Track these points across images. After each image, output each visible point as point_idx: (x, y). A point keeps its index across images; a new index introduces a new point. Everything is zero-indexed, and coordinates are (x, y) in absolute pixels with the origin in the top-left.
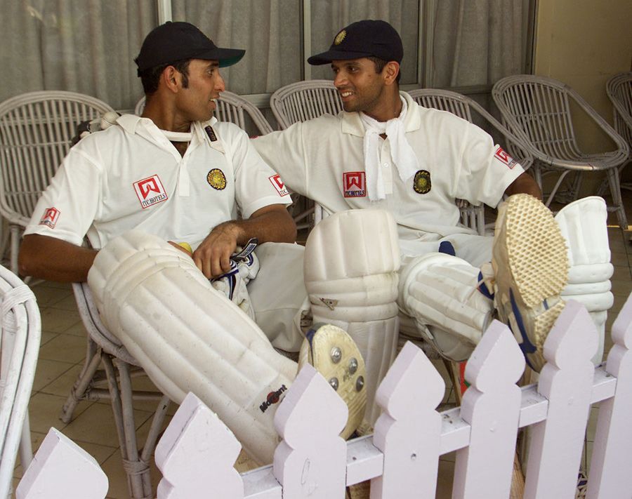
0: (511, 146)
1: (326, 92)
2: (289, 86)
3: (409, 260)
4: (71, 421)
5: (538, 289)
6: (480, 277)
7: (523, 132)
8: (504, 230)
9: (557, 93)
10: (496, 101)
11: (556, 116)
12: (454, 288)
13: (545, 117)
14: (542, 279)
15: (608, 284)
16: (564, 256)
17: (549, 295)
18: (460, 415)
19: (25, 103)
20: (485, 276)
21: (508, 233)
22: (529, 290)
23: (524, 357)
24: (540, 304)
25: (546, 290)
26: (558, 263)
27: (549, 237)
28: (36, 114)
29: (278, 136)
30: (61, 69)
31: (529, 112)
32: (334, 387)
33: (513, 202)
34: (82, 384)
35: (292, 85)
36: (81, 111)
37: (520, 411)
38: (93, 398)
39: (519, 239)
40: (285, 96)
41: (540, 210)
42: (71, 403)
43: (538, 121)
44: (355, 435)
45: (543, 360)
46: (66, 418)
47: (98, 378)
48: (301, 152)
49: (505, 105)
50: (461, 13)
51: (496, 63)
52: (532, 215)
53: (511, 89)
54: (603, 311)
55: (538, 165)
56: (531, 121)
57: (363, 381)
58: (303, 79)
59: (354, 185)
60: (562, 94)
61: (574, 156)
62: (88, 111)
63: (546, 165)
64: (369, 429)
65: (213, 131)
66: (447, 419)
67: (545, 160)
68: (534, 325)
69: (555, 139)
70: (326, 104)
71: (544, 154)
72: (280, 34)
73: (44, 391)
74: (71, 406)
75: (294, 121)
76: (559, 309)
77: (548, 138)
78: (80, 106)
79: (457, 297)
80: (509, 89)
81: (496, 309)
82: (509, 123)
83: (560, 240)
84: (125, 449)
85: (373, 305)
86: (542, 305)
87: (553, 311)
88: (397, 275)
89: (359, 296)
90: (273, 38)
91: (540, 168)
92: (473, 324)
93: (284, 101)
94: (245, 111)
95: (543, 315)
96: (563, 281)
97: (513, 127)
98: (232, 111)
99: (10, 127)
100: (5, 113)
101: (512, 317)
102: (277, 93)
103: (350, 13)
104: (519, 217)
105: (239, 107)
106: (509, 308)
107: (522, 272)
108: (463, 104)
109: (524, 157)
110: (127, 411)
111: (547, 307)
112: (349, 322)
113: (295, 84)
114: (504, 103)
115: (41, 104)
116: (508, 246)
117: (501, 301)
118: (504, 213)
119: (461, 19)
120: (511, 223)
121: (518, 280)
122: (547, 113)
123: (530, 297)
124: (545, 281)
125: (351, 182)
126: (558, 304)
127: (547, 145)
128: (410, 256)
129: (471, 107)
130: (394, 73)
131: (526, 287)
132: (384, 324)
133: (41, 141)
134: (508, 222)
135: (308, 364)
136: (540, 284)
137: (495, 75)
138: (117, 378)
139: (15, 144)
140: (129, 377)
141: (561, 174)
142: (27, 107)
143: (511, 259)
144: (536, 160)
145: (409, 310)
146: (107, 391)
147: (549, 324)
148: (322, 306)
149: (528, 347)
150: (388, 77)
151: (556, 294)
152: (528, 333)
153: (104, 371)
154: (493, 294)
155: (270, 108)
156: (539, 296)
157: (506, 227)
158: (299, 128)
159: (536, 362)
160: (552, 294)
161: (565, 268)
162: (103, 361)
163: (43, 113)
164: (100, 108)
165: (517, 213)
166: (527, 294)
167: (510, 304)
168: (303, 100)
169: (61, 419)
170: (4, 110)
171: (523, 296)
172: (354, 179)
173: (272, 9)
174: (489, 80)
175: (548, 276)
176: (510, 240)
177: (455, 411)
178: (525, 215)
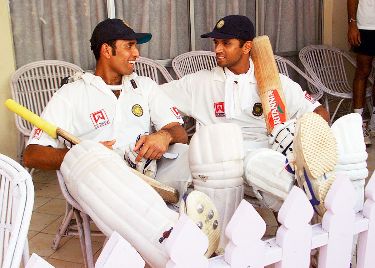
0: (311, 86)
1: (204, 58)
2: (182, 54)
3: (249, 152)
4: (58, 249)
5: (320, 167)
6: (287, 161)
7: (317, 78)
8: (299, 133)
9: (336, 54)
10: (301, 60)
11: (336, 68)
12: (273, 169)
13: (330, 68)
14: (322, 161)
15: (365, 164)
16: (335, 148)
17: (326, 171)
18: (276, 243)
19: (34, 68)
20: (289, 161)
21: (302, 135)
22: (315, 168)
23: (313, 208)
24: (321, 176)
25: (325, 168)
26: (332, 152)
27: (326, 137)
28: (39, 74)
29: (177, 82)
30: (53, 48)
31: (320, 66)
32: (200, 227)
33: (304, 117)
34: (63, 227)
35: (184, 54)
36: (65, 72)
37: (312, 240)
38: (70, 235)
39: (308, 138)
40: (180, 60)
41: (320, 121)
42: (57, 239)
43: (326, 71)
44: (214, 255)
45: (324, 209)
46: (55, 247)
47: (72, 224)
48: (190, 91)
49: (307, 63)
50: (280, 11)
51: (300, 39)
52: (316, 124)
53: (310, 53)
54: (363, 179)
55: (326, 96)
56: (322, 71)
57: (217, 223)
58: (190, 50)
59: (220, 110)
60: (339, 55)
61: (347, 91)
62: (69, 71)
63: (331, 96)
64: (223, 251)
65: (135, 83)
66: (268, 245)
67: (330, 93)
68: (318, 189)
69: (336, 81)
70: (204, 65)
71: (330, 90)
72: (177, 25)
73: (43, 231)
74: (58, 240)
75: (185, 74)
76: (333, 179)
77: (332, 81)
78: (64, 68)
79: (274, 174)
80: (309, 53)
81: (296, 180)
82: (309, 72)
83: (333, 139)
84: (87, 265)
85: (229, 179)
86: (323, 176)
87: (329, 180)
88: (242, 161)
89: (221, 173)
90: (173, 27)
91: (327, 98)
92: (283, 190)
93: (180, 63)
94: (157, 69)
95: (323, 182)
96: (335, 163)
97: (311, 75)
98: (150, 69)
99: (25, 81)
100: (22, 73)
101: (305, 184)
102: (175, 59)
103: (216, 12)
104: (308, 126)
105: (154, 67)
106: (304, 179)
107: (310, 157)
108: (282, 62)
109: (318, 92)
110: (88, 243)
111: (326, 178)
112: (215, 189)
113: (186, 53)
114: (306, 61)
115: (42, 68)
116: (302, 142)
117: (299, 175)
118: (299, 123)
119: (280, 14)
120: (304, 129)
121: (308, 162)
122: (331, 67)
123: (315, 172)
124: (324, 163)
125: (218, 108)
126: (332, 176)
127: (331, 85)
128: (250, 150)
129: (287, 64)
130: (249, 47)
131: (313, 167)
132: (235, 189)
133: (42, 89)
134: (302, 129)
135: (184, 214)
136: (321, 164)
137: (300, 45)
138: (83, 224)
139: (27, 91)
140: (89, 223)
141: (340, 101)
142: (34, 69)
143: (303, 150)
144: (325, 93)
145: (248, 182)
146: (77, 231)
147: (327, 188)
148: (199, 179)
149: (315, 202)
150: (246, 50)
151: (331, 171)
152: (315, 193)
153: (75, 220)
154: (295, 171)
155: (172, 67)
156: (321, 172)
157: (300, 132)
158: (188, 78)
159: (320, 210)
160: (328, 170)
161: (335, 155)
162: (75, 214)
163: (44, 73)
164: (76, 69)
165: (307, 123)
166: (313, 171)
167: (304, 176)
168: (191, 62)
169: (52, 248)
170: (22, 72)
171: (311, 172)
172: (219, 106)
173: (172, 11)
174: (297, 48)
175: (326, 160)
176: (303, 138)
177: (273, 240)
178: (312, 124)
